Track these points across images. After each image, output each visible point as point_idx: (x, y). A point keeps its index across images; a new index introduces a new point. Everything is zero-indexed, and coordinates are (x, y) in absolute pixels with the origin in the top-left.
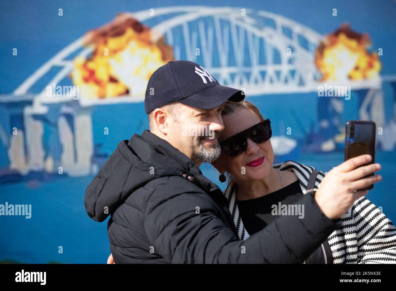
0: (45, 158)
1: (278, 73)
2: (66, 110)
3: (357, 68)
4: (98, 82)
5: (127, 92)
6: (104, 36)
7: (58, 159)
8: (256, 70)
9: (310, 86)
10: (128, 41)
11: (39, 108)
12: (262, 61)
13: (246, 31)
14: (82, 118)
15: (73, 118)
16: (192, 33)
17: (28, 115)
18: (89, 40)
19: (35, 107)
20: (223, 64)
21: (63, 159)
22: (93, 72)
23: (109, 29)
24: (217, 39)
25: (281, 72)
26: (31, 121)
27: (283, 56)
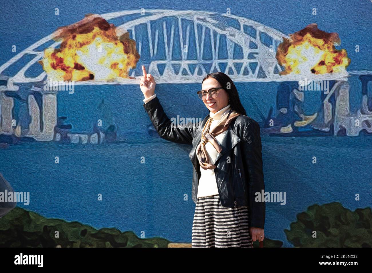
0: (15, 126)
1: (238, 66)
2: (34, 89)
3: (322, 63)
4: (64, 69)
5: (91, 77)
6: (73, 32)
7: (26, 127)
8: (216, 62)
9: (271, 78)
10: (94, 36)
11: (11, 87)
12: (223, 55)
13: (208, 29)
14: (50, 96)
15: (41, 96)
16: (155, 30)
17: (2, 92)
18: (59, 35)
19: (8, 85)
20: (183, 57)
21: (30, 128)
22: (61, 60)
23: (77, 25)
24: (179, 35)
25: (241, 64)
26: (4, 96)
27: (244, 51)
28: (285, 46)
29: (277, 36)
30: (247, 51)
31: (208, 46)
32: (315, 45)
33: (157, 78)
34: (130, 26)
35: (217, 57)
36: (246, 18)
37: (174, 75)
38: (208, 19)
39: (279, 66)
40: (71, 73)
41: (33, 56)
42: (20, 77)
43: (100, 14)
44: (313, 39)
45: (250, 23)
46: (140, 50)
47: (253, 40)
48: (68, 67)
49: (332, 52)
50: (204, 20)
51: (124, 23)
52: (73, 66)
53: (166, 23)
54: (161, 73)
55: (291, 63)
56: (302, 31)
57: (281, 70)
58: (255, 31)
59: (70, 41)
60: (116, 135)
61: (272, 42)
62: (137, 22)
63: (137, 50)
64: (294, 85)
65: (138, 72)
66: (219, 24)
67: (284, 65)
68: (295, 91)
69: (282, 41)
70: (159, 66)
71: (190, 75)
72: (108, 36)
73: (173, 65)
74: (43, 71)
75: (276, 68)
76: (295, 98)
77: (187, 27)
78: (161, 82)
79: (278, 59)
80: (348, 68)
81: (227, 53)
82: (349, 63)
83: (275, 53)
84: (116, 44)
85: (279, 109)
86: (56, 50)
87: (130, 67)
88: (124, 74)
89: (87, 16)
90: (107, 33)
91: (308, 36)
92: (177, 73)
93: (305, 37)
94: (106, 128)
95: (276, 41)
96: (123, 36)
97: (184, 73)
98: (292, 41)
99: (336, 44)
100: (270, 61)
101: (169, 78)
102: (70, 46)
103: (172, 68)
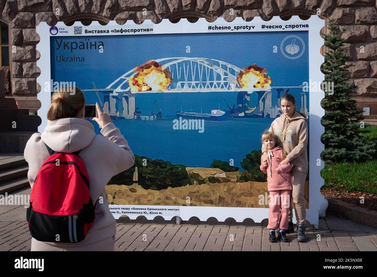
2: (125, 95)
3: (259, 83)
4: (138, 85)
5: (151, 89)
6: (142, 68)
7: (121, 112)
8: (208, 82)
9: (234, 89)
10: (152, 70)
11: (115, 94)
13: (204, 66)
14: (132, 98)
15: (128, 98)
16: (180, 67)
17: (111, 96)
18: (136, 69)
19: (113, 93)
20: (193, 80)
21: (123, 113)
22: (137, 82)
23: (144, 65)
24: (191, 69)
25: (220, 83)
26: (112, 98)
27: (222, 76)
28: (241, 74)
29: (237, 70)
30: (223, 77)
31: (204, 74)
32: (255, 74)
33: (181, 90)
34: (169, 65)
35: (209, 80)
36: (223, 61)
37: (189, 88)
38: (205, 62)
39: (238, 84)
40: (141, 87)
41: (124, 80)
42: (119, 89)
43: (154, 59)
44: (254, 71)
45: (224, 63)
46: (173, 76)
47: (226, 71)
48: (140, 85)
49: (263, 77)
50: (202, 62)
51: (165, 64)
52: (142, 84)
53: (185, 64)
54: (183, 87)
55: (244, 83)
56: (249, 67)
57: (239, 86)
58: (227, 67)
59: (141, 73)
60: (162, 116)
61: (235, 72)
62: (171, 63)
63: (172, 77)
64: (245, 93)
65: (172, 86)
66: (209, 64)
67: (240, 83)
68: (246, 96)
69: (240, 72)
70: (181, 84)
71: (196, 88)
72: (158, 70)
73: (188, 83)
74: (129, 86)
75: (237, 85)
76: (246, 99)
77: (194, 65)
78: (182, 92)
79: (237, 81)
80: (271, 85)
81: (213, 78)
82: (272, 83)
83: (236, 78)
84: (162, 74)
85: (238, 105)
86: (134, 77)
87: (168, 85)
88: (165, 88)
89: (149, 61)
90: (158, 68)
91: (252, 69)
92: (190, 87)
93: (250, 70)
94: (157, 113)
95: (237, 72)
96: (165, 70)
97: (193, 87)
98: (244, 72)
99: (265, 74)
100: (233, 81)
101: (186, 89)
102: (141, 75)
103: (188, 85)
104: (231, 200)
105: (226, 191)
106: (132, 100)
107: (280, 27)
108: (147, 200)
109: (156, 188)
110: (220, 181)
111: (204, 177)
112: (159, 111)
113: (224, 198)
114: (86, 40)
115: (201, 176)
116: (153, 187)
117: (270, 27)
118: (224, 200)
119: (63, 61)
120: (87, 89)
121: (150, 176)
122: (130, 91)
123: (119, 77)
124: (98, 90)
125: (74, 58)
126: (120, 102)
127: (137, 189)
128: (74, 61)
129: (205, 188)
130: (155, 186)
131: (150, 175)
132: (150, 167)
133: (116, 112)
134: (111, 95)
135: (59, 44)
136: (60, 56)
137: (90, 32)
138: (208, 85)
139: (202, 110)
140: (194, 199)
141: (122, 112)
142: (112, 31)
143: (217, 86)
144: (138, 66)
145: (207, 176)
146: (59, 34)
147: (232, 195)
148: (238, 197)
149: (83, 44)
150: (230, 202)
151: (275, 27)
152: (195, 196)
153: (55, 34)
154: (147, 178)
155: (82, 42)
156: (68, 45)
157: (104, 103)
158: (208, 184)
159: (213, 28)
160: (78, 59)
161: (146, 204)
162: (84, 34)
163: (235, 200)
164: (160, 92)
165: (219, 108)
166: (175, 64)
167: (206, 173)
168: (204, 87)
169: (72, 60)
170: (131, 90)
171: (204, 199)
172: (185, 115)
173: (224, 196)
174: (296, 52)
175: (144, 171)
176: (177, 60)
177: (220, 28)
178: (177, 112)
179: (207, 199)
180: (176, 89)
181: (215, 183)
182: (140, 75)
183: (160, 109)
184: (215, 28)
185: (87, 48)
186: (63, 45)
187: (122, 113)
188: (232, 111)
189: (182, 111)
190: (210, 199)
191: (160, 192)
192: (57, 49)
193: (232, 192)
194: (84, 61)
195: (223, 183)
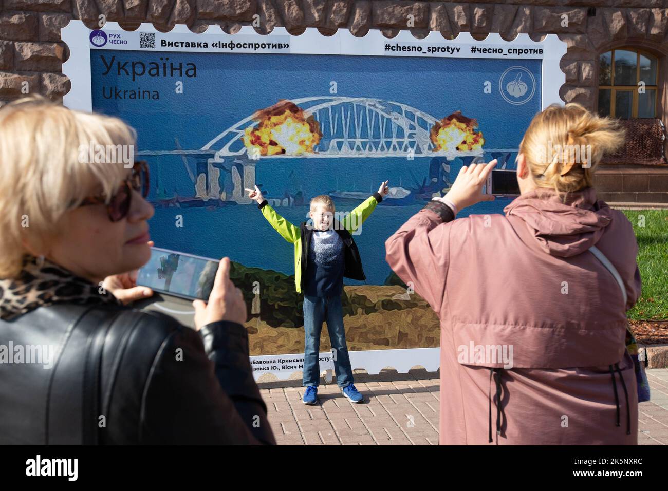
0: (221, 192)
1: (400, 144)
2: (237, 161)
3: (464, 142)
4: (261, 145)
5: (283, 151)
6: (268, 114)
7: (230, 193)
8: (383, 141)
9: (426, 153)
10: (286, 118)
11: (217, 160)
12: (388, 135)
13: (377, 114)
14: (249, 167)
15: (242, 167)
16: (335, 114)
17: (210, 163)
18: (257, 116)
19: (215, 158)
20: (357, 136)
21: (234, 193)
22: (258, 138)
23: (272, 109)
24: (354, 118)
25: (403, 143)
26: (212, 167)
27: (405, 131)
28: (437, 128)
29: (431, 120)
30: (407, 132)
31: (377, 128)
32: (459, 128)
33: (336, 153)
34: (315, 110)
35: (384, 137)
36: (408, 105)
37: (350, 150)
38: (378, 105)
39: (431, 144)
40: (267, 148)
41: (236, 134)
42: (225, 152)
43: (290, 99)
44: (458, 123)
45: (410, 109)
46: (323, 130)
47: (412, 123)
48: (265, 143)
49: (472, 134)
50: (374, 106)
51: (310, 107)
52: (268, 142)
53: (344, 108)
54: (340, 148)
55: (440, 142)
56: (450, 116)
57: (433, 148)
58: (414, 115)
59: (266, 122)
60: (303, 199)
61: (427, 124)
62: (321, 107)
63: (321, 130)
64: (443, 159)
65: (321, 147)
66: (386, 109)
67: (435, 143)
68: (444, 164)
69: (434, 124)
70: (338, 143)
71: (363, 151)
72: (297, 118)
73: (349, 143)
74: (244, 146)
75: (430, 146)
76: (443, 170)
77: (360, 111)
78: (339, 156)
79: (431, 139)
80: (483, 147)
81: (392, 133)
82: (484, 143)
83: (429, 134)
84: (304, 124)
85: (431, 179)
86: (254, 129)
87: (315, 144)
88: (310, 149)
89: (280, 101)
90: (296, 115)
91: (454, 120)
92: (352, 149)
93: (452, 121)
94: (295, 194)
95: (430, 125)
96: (309, 118)
97: (358, 149)
98: (442, 124)
99: (475, 128)
100: (425, 140)
101: (346, 153)
102: (266, 126)
103: (348, 145)
104: (418, 336)
105: (410, 322)
106: (250, 170)
107: (501, 51)
108: (276, 345)
109: (293, 323)
110: (401, 306)
111: (374, 301)
112: (299, 190)
113: (407, 334)
114: (162, 59)
115: (369, 300)
116: (287, 323)
117: (484, 51)
118: (407, 337)
119: (116, 98)
120: (165, 150)
121: (281, 304)
122: (245, 155)
123: (225, 130)
124: (186, 152)
125: (139, 92)
126: (227, 173)
127: (258, 328)
128: (139, 98)
129: (375, 319)
130: (290, 321)
131: (281, 302)
132: (282, 289)
133: (219, 193)
134: (210, 161)
135: (109, 65)
136: (111, 88)
137: (170, 44)
138: (382, 146)
139: (371, 188)
140: (358, 338)
141: (232, 192)
142: (213, 45)
143: (397, 146)
144: (262, 109)
145: (380, 299)
146: (109, 46)
147: (419, 329)
148: (429, 331)
149: (155, 66)
150: (416, 340)
151: (492, 51)
152: (359, 334)
153: (101, 46)
154: (277, 307)
155: (154, 63)
156: (126, 67)
157: (198, 176)
158: (382, 313)
159: (393, 48)
160: (146, 95)
161: (275, 353)
162: (158, 47)
163: (425, 336)
164: (301, 157)
165: (400, 184)
166: (327, 109)
167: (378, 294)
168: (377, 149)
169: (134, 95)
170: (247, 154)
171: (374, 337)
172: (343, 196)
173: (407, 330)
174: (523, 94)
175: (271, 295)
176: (331, 100)
177: (404, 49)
178: (329, 192)
179: (379, 338)
180: (328, 152)
181: (393, 311)
182: (264, 125)
183: (299, 187)
184: (396, 48)
185: (165, 75)
186: (117, 67)
187: (232, 194)
188: (422, 190)
189: (339, 191)
190: (383, 337)
191: (300, 330)
192: (104, 74)
193: (419, 323)
194: (158, 98)
195: (405, 310)
